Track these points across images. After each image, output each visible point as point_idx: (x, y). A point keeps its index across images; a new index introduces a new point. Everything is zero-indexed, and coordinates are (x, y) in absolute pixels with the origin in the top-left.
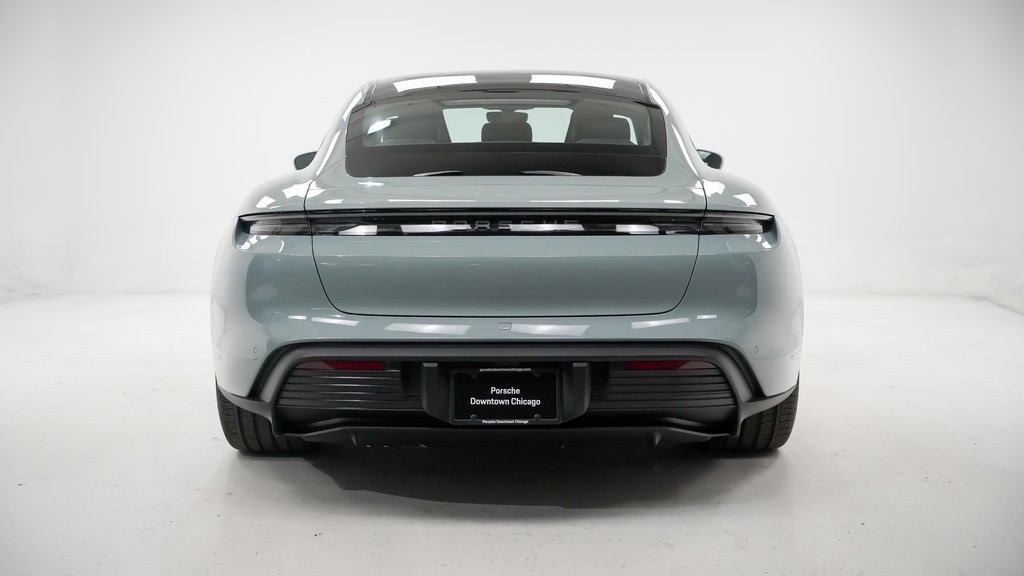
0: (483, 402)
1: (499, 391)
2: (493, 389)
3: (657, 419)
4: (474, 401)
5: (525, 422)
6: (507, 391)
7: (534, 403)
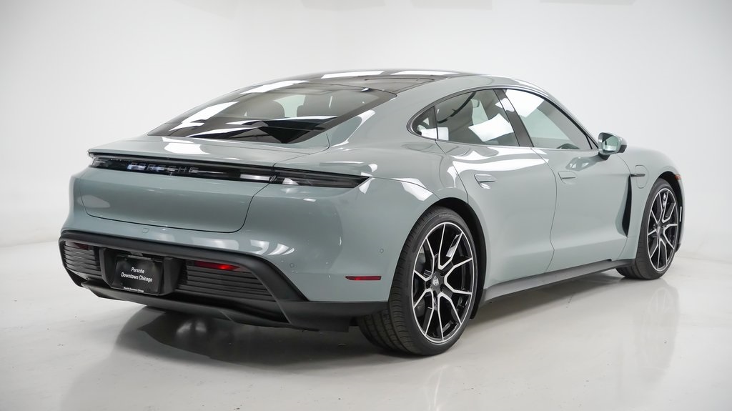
0: (127, 276)
1: (135, 270)
2: (133, 269)
4: (124, 275)
5: (142, 291)
6: (138, 271)
7: (149, 280)
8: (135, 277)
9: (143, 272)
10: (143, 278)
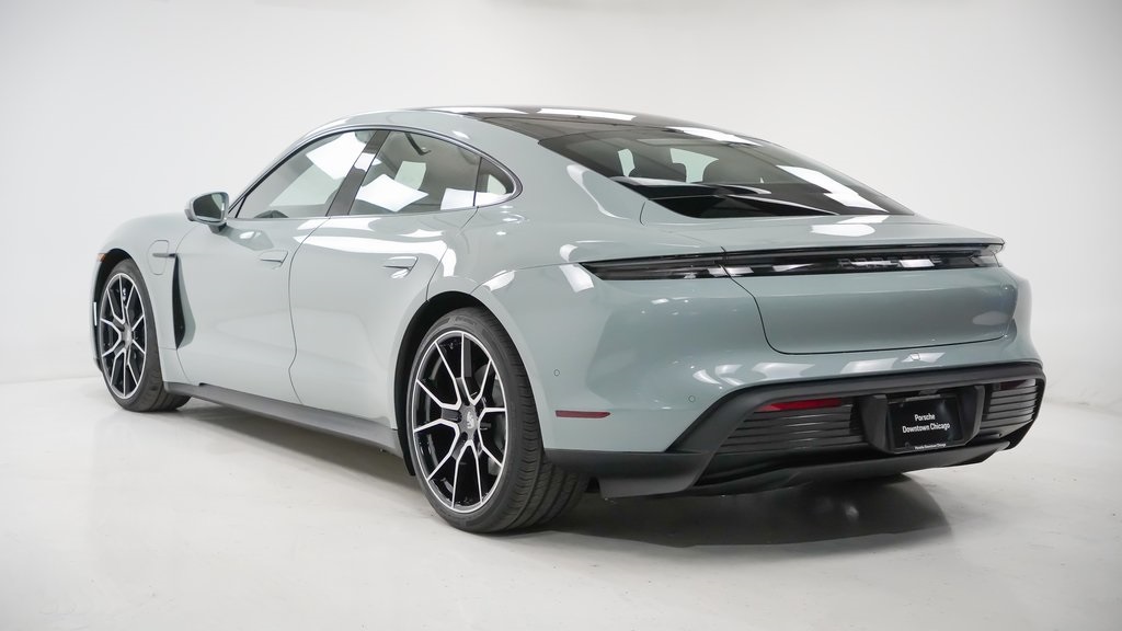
0: (912, 429)
1: (921, 418)
2: (917, 417)
3: (995, 433)
4: (906, 430)
5: (944, 445)
6: (926, 418)
7: (946, 426)
8: (924, 428)
9: (933, 417)
10: (937, 427)
